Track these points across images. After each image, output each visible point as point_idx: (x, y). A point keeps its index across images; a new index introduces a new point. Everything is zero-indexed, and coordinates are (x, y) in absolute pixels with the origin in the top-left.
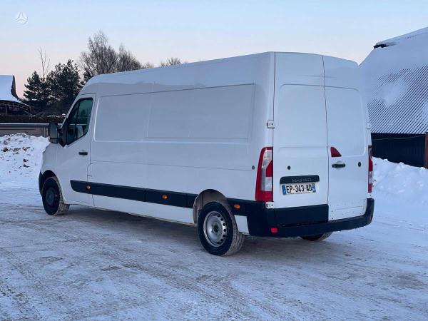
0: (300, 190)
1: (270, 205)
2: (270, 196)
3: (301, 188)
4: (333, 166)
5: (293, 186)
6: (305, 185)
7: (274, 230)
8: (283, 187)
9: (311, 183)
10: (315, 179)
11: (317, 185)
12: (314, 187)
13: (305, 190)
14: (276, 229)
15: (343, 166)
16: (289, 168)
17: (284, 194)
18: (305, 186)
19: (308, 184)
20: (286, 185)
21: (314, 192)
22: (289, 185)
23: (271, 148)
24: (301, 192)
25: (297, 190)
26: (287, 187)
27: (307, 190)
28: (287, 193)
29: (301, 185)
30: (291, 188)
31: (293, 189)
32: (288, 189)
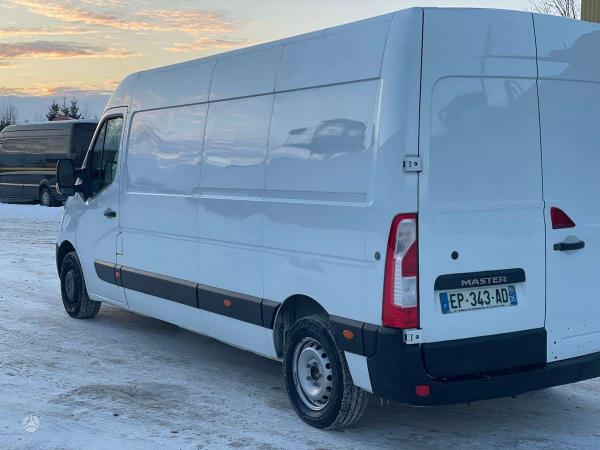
0: (482, 303)
1: (413, 337)
2: (412, 317)
3: (484, 298)
4: (557, 247)
5: (466, 293)
6: (492, 291)
7: (422, 391)
8: (443, 298)
9: (506, 287)
10: (517, 276)
11: (518, 287)
12: (513, 294)
13: (493, 302)
14: (427, 387)
15: (580, 245)
16: (455, 255)
17: (445, 310)
18: (493, 293)
19: (499, 288)
20: (449, 292)
21: (514, 303)
22: (456, 291)
23: (415, 216)
24: (485, 305)
25: (474, 302)
26: (451, 296)
27: (498, 301)
28: (451, 309)
29: (482, 291)
30: (460, 297)
31: (465, 299)
32: (453, 301)
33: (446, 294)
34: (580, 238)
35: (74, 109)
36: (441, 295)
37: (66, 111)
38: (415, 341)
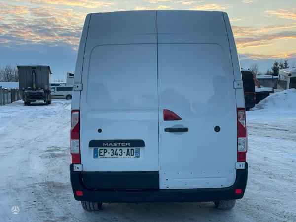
0: (117, 155)
2: (77, 159)
3: (119, 153)
4: (166, 130)
5: (109, 150)
6: (125, 150)
8: (95, 151)
9: (134, 148)
10: (139, 143)
11: (141, 149)
12: (138, 152)
13: (124, 155)
15: (186, 130)
16: (100, 131)
17: (95, 157)
20: (99, 148)
21: (138, 157)
22: (103, 148)
24: (119, 156)
25: (112, 154)
26: (100, 150)
27: (127, 155)
28: (99, 157)
29: (119, 149)
30: (105, 151)
31: (107, 153)
32: (100, 153)
33: (97, 149)
34: (185, 126)
35: (286, 64)
36: (94, 149)
37: (281, 65)
38: (77, 170)
